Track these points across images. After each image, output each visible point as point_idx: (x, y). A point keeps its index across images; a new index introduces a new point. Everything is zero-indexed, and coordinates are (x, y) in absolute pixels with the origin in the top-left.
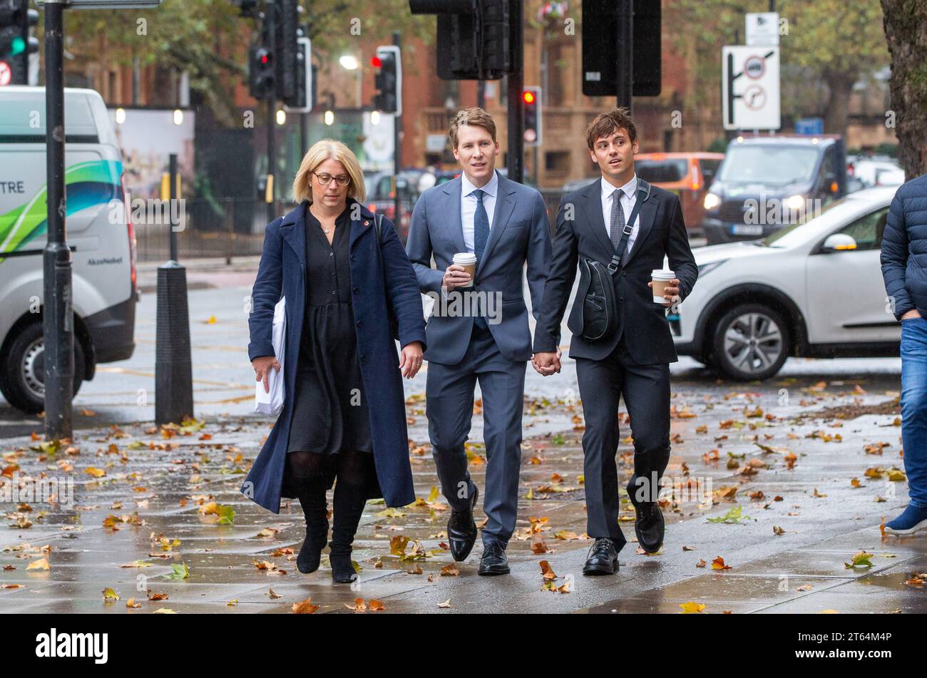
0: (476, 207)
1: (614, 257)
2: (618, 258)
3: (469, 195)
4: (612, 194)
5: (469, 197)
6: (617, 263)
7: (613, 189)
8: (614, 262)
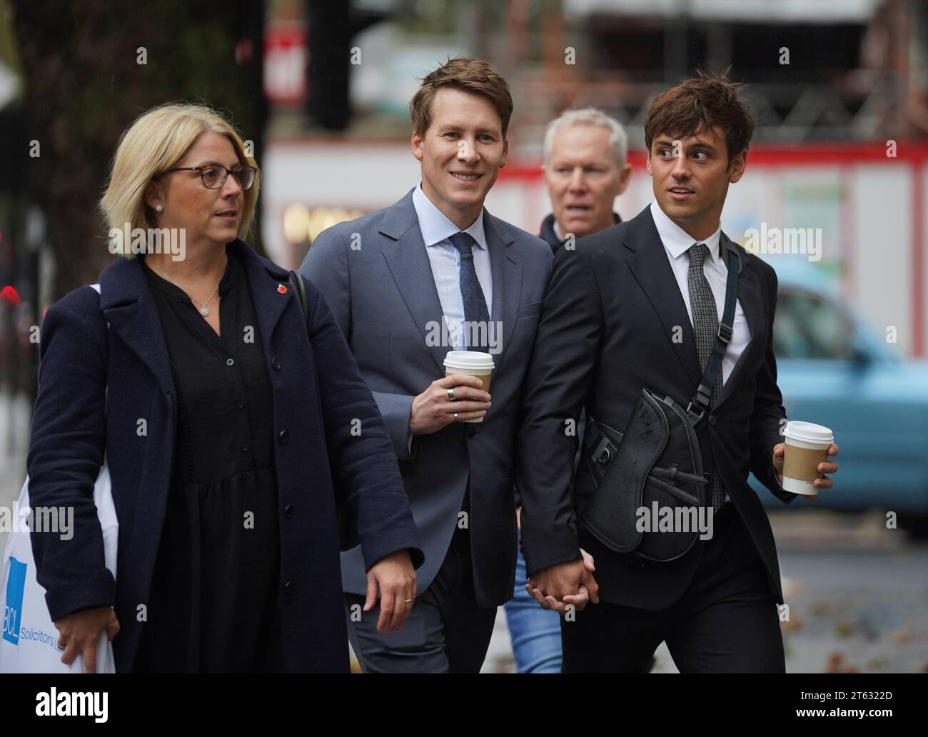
0: (458, 269)
1: (700, 388)
2: (708, 392)
3: (441, 244)
4: (687, 252)
5: (440, 250)
6: (705, 401)
7: (690, 242)
8: (700, 398)
